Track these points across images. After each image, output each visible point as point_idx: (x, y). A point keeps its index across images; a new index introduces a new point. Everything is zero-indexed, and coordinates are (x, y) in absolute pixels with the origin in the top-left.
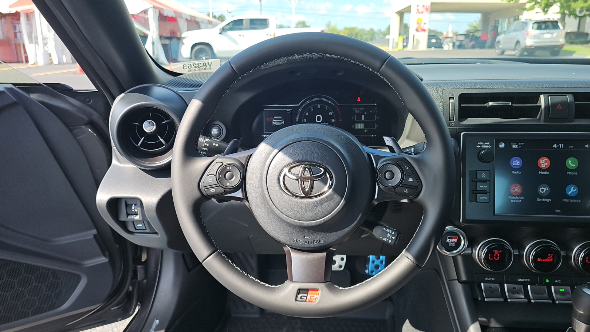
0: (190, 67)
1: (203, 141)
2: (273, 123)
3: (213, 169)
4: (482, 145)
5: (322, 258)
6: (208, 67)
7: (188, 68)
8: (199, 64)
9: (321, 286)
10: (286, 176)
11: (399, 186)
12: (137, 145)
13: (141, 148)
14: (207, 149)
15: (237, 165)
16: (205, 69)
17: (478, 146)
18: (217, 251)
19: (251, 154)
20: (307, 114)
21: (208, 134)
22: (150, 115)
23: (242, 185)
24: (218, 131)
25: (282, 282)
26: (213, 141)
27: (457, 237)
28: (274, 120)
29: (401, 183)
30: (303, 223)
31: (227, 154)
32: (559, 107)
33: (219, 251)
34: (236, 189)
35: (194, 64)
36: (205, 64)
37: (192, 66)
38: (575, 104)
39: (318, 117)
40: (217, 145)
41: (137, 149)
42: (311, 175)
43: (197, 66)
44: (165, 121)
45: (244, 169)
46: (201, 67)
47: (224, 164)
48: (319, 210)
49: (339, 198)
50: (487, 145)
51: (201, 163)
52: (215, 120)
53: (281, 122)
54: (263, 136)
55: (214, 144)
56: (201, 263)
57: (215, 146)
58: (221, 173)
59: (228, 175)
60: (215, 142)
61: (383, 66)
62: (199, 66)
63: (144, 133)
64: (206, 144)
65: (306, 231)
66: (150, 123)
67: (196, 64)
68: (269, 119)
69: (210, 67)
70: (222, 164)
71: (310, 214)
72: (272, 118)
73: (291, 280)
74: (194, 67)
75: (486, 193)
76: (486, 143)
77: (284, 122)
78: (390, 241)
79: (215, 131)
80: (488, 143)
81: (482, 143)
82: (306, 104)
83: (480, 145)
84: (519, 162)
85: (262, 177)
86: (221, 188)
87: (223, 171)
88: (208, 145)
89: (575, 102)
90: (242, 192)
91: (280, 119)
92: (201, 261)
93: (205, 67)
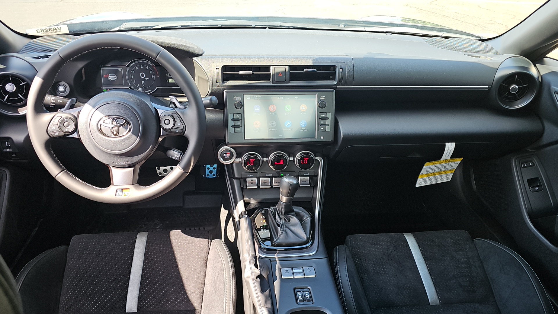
0: (43, 31)
1: (49, 99)
2: (109, 78)
3: (56, 120)
4: (236, 98)
5: (131, 171)
6: (58, 30)
7: (41, 32)
8: (50, 29)
9: (131, 187)
10: (102, 125)
11: (173, 128)
12: (3, 100)
13: (6, 103)
14: (54, 105)
15: (71, 118)
16: (56, 32)
17: (234, 99)
18: (64, 170)
19: (80, 110)
20: (134, 72)
21: (54, 92)
22: (11, 79)
23: (76, 129)
24: (63, 89)
25: (108, 186)
26: (58, 99)
27: (230, 153)
28: (109, 76)
29: (174, 126)
30: (115, 152)
31: (67, 109)
32: (280, 75)
33: (65, 170)
34: (73, 133)
35: (46, 29)
36: (55, 29)
37: (45, 30)
38: (290, 72)
39: (142, 74)
40: (61, 101)
41: (4, 103)
42: (117, 124)
43: (48, 30)
44: (22, 83)
45: (76, 120)
46: (52, 30)
47: (62, 117)
48: (124, 144)
49: (135, 137)
50: (239, 98)
51: (47, 117)
52: (61, 81)
53: (115, 77)
54: (102, 88)
55: (59, 101)
56: (55, 178)
57: (59, 102)
58: (61, 123)
59: (66, 124)
60: (59, 99)
61: (158, 56)
62: (51, 30)
63: (6, 92)
64: (53, 101)
65: (118, 156)
66: (10, 86)
67: (47, 29)
68: (105, 76)
69: (60, 30)
70: (61, 117)
71: (118, 147)
72: (108, 75)
73: (113, 184)
74: (46, 31)
75: (240, 127)
76: (239, 97)
77: (117, 77)
78: (176, 159)
79: (61, 88)
80: (240, 97)
81: (236, 97)
82: (132, 65)
83: (235, 98)
84: (258, 108)
85: (87, 125)
86: (62, 132)
87: (63, 122)
88: (54, 101)
89: (290, 71)
90: (77, 134)
91: (114, 75)
92: (54, 177)
93: (55, 30)
